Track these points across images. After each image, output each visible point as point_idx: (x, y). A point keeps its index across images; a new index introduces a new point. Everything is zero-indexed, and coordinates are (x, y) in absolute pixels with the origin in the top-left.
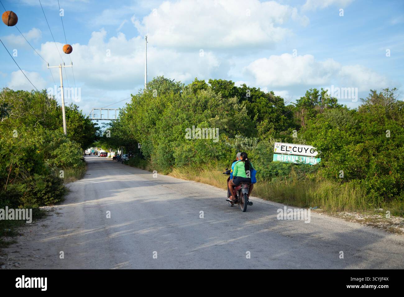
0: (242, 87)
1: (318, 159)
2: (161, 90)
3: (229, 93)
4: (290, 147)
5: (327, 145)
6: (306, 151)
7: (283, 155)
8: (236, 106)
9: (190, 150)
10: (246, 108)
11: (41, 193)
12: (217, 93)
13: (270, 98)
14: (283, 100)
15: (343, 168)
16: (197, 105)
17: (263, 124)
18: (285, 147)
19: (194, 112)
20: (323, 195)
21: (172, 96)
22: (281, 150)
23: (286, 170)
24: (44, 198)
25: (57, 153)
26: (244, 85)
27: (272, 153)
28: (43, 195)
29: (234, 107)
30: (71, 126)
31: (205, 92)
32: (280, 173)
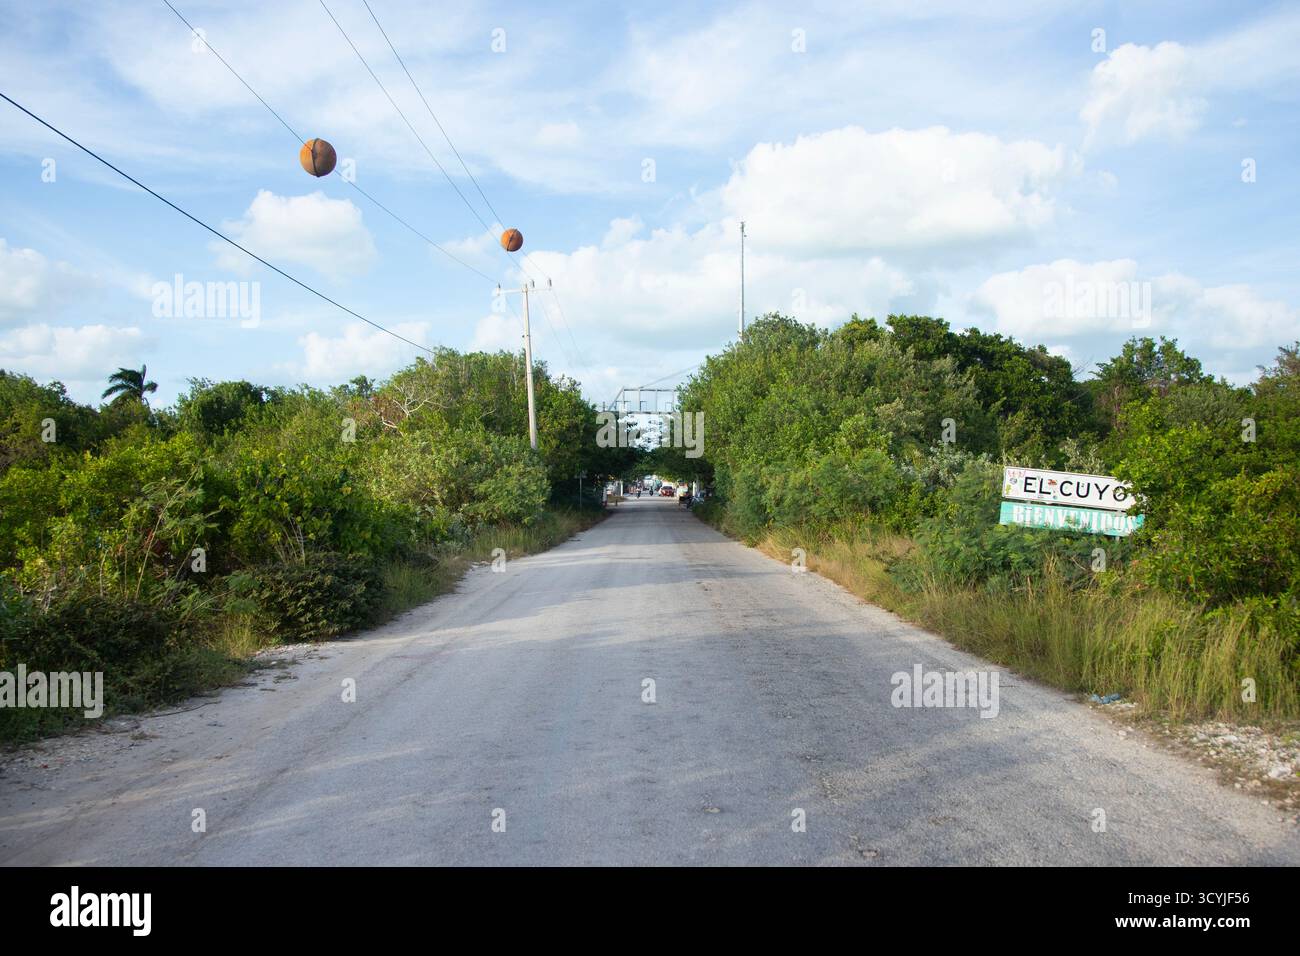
0: (967, 334)
1: (1134, 517)
2: (771, 345)
3: (937, 346)
4: (1052, 482)
5: (1162, 478)
6: (1101, 493)
7: (1029, 507)
8: (948, 380)
9: (802, 488)
10: (976, 384)
11: (296, 604)
12: (904, 350)
13: (1036, 360)
14: (1067, 365)
15: (1216, 551)
16: (847, 376)
17: (1013, 421)
18: (1038, 482)
19: (840, 392)
20: (1144, 652)
21: (793, 355)
22: (1026, 490)
23: (1035, 553)
24: (302, 619)
25: (486, 489)
26: (974, 331)
27: (998, 498)
28: (300, 610)
29: (946, 381)
30: (553, 426)
31: (875, 346)
32: (1016, 561)
